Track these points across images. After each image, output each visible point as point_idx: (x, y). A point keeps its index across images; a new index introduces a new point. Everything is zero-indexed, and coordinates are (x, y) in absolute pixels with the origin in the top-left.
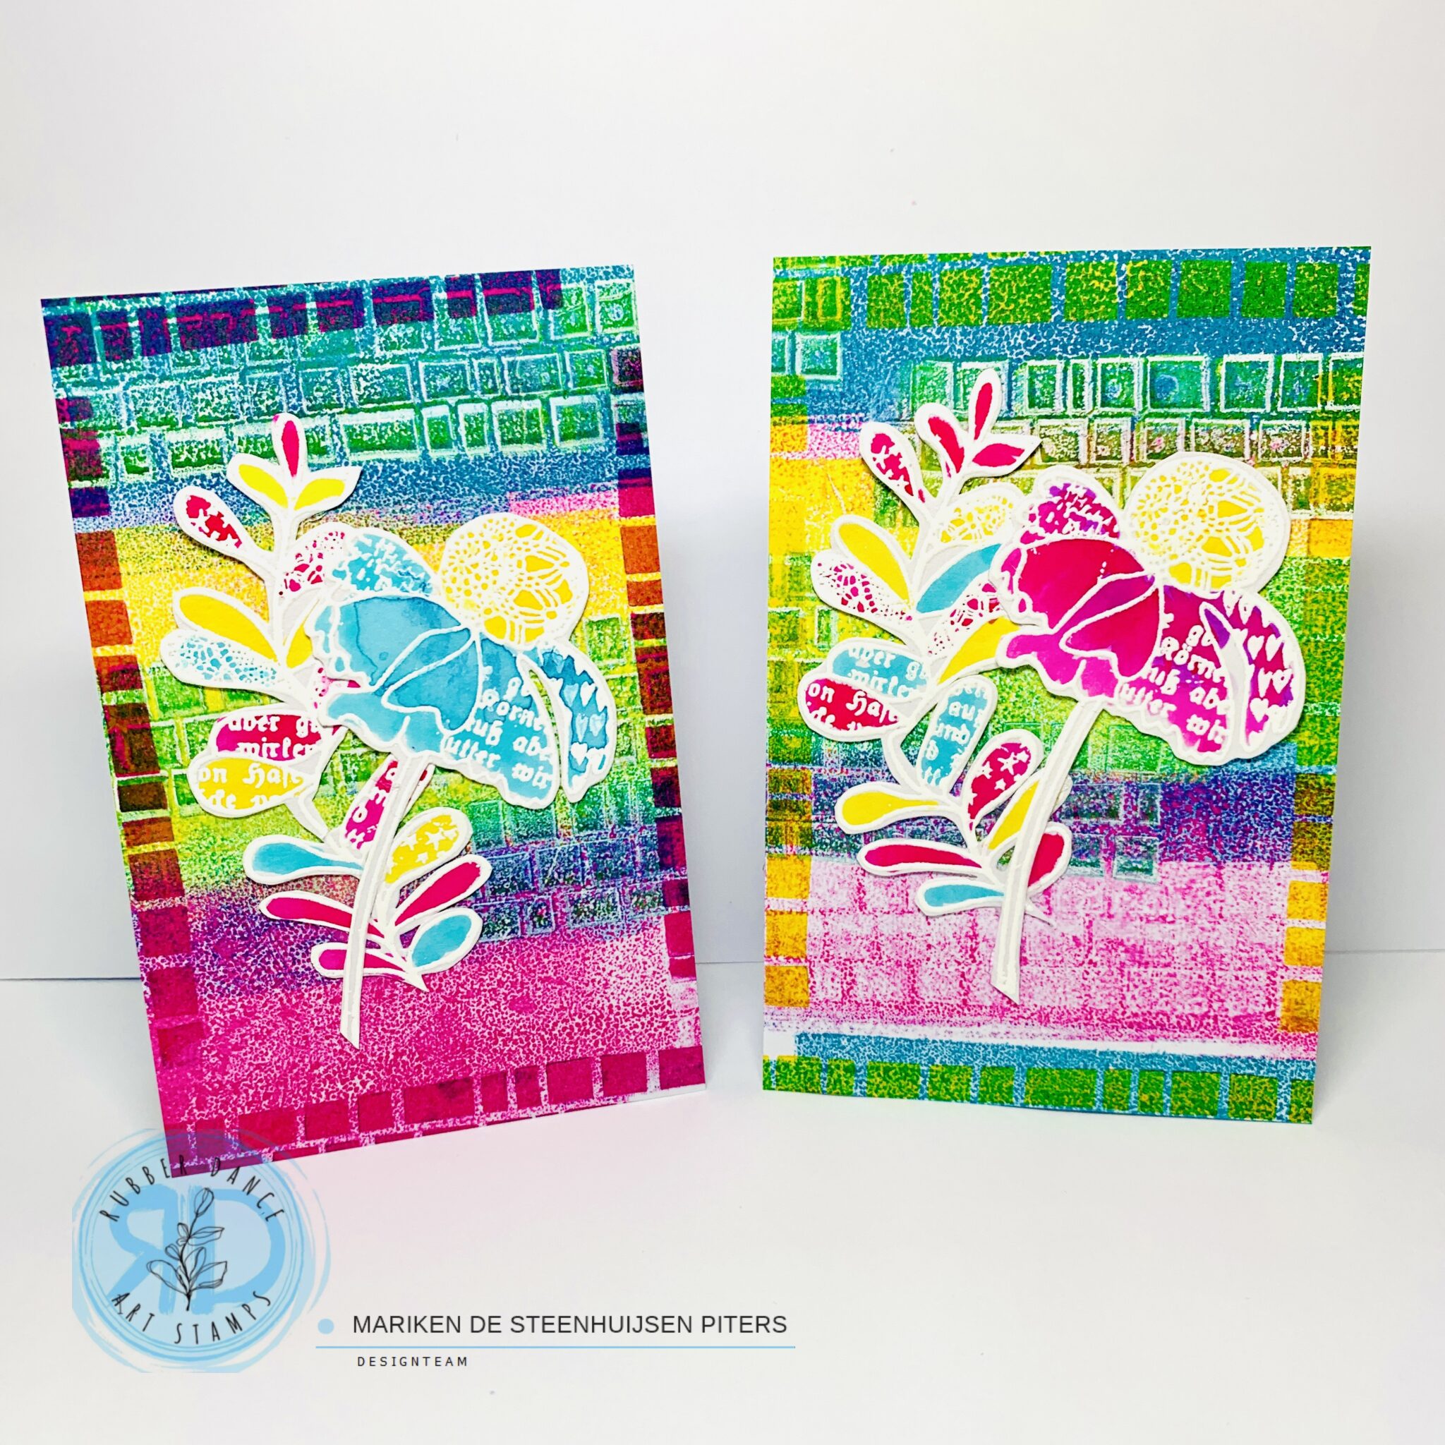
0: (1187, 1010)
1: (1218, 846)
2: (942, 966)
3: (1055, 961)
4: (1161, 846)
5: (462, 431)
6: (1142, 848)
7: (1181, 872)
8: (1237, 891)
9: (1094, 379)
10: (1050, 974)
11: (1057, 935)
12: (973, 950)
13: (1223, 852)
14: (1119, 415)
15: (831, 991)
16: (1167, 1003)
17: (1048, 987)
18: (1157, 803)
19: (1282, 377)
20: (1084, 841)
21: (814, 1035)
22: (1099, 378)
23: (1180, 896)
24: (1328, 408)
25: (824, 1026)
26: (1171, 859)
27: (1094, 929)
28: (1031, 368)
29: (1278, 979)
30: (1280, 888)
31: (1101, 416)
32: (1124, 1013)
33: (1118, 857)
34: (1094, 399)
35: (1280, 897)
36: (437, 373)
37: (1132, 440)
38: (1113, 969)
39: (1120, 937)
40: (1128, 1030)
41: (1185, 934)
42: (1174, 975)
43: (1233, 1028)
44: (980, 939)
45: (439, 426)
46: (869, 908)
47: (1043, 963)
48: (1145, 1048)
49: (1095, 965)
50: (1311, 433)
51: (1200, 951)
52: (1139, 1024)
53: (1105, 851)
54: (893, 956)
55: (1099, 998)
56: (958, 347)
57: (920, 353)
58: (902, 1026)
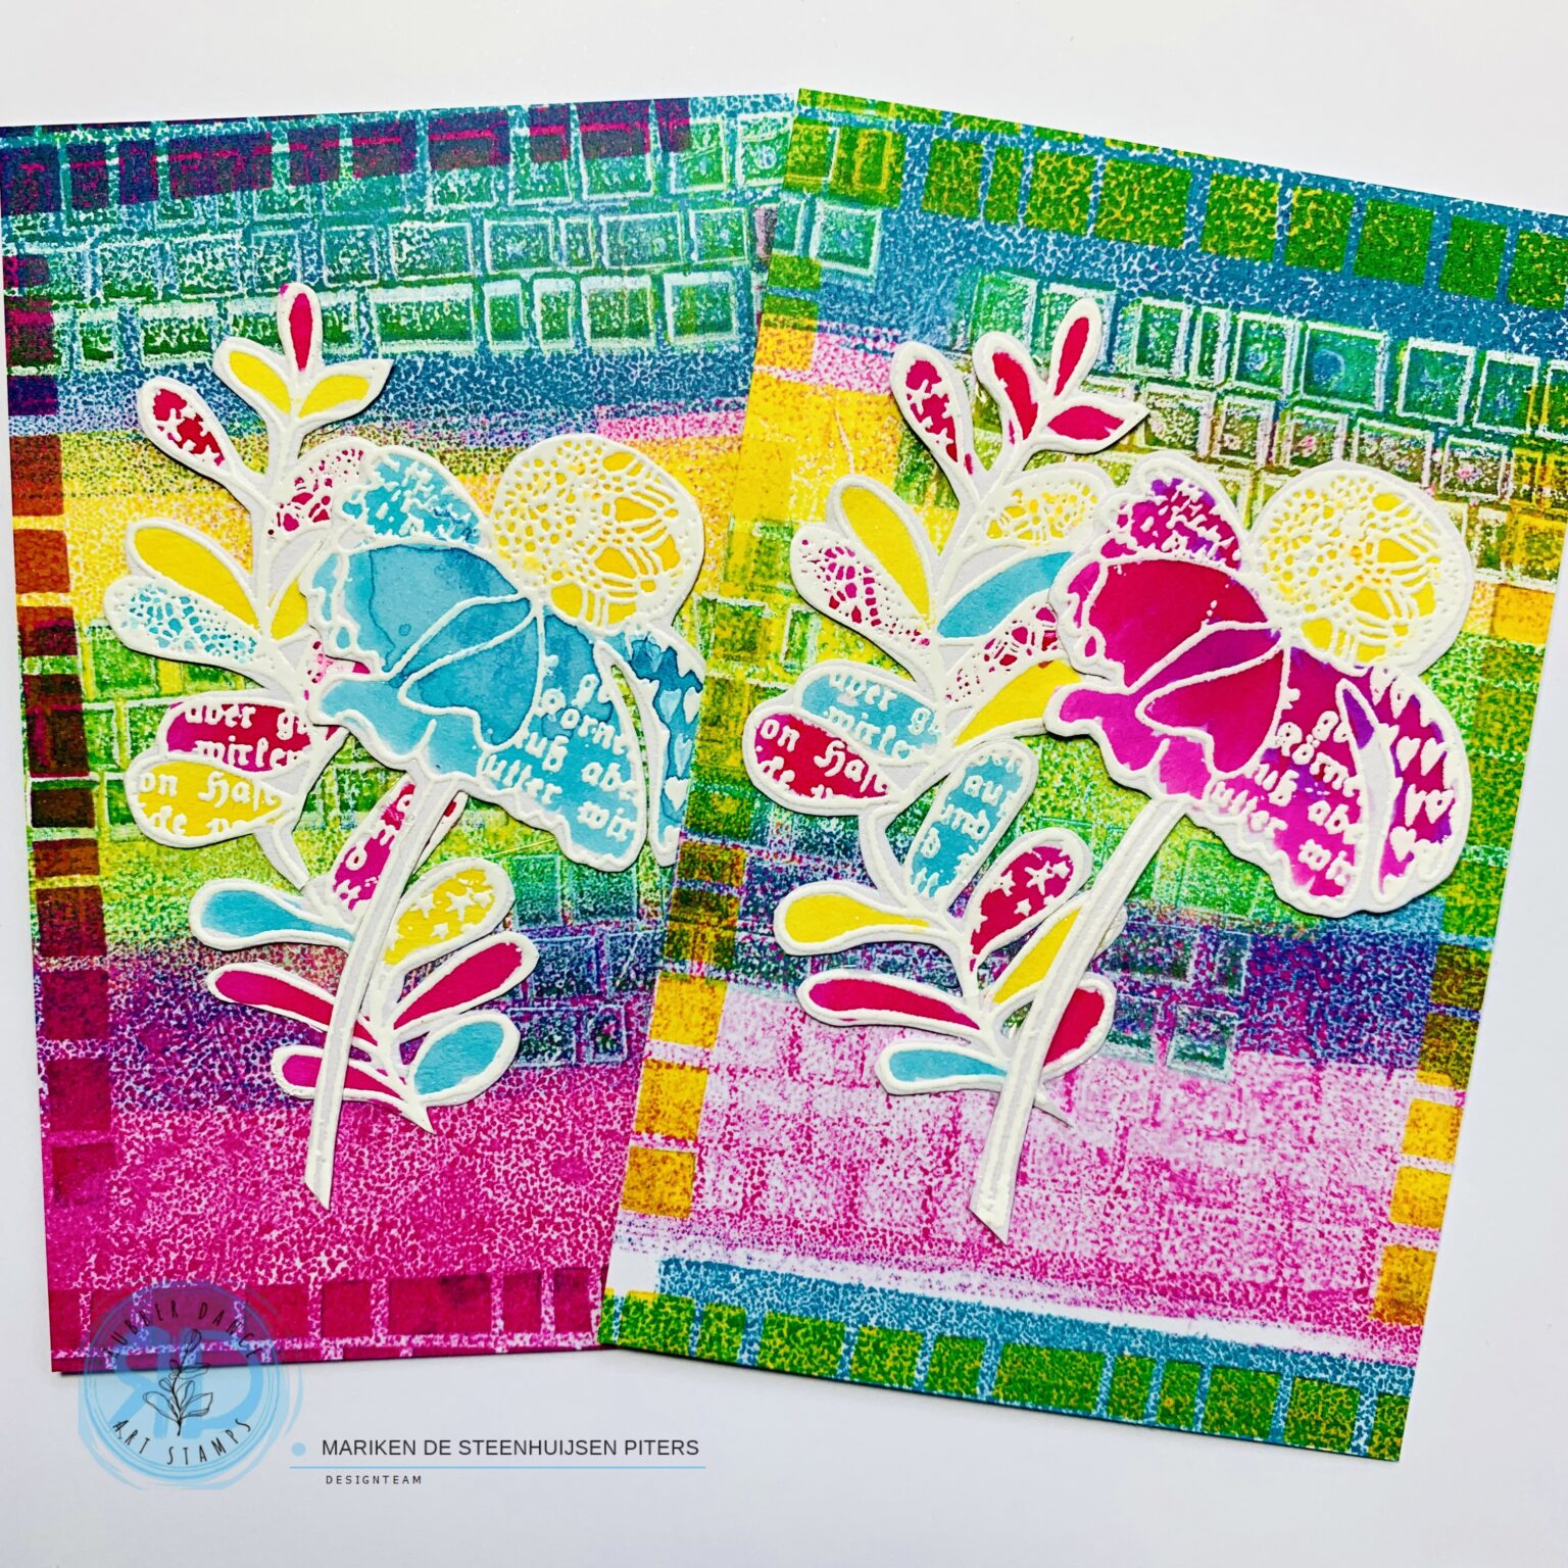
0: (1247, 1277)
1: (1320, 1035)
2: (901, 1174)
3: (1067, 1183)
4: (1241, 1027)
6: (1213, 1028)
7: (1264, 1069)
8: (1338, 1106)
9: (1231, 339)
10: (1058, 1203)
11: (1075, 1145)
12: (949, 1154)
13: (1326, 1046)
14: (1260, 396)
15: (726, 1196)
16: (1219, 1262)
17: (1052, 1222)
18: (1243, 962)
19: (1483, 381)
20: (1132, 1006)
21: (689, 1265)
22: (1238, 339)
23: (1257, 1105)
24: (1539, 433)
25: (707, 1251)
26: (1252, 1048)
27: (1129, 1141)
28: (1146, 309)
29: (1378, 1242)
30: (1397, 1108)
31: (1234, 392)
32: (1156, 1272)
33: (1177, 1037)
34: (1228, 368)
35: (1395, 1120)
37: (1273, 434)
38: (1150, 1204)
39: (1165, 1156)
41: (1258, 1161)
42: (1235, 1222)
43: (1307, 1308)
44: (961, 1139)
46: (804, 1072)
47: (1050, 1185)
48: (1179, 1327)
49: (1124, 1195)
50: (1514, 465)
51: (1276, 1190)
52: (1175, 1291)
53: (1161, 1026)
54: (827, 1151)
55: (1123, 1246)
56: (1048, 260)
57: (993, 260)
58: (827, 1262)
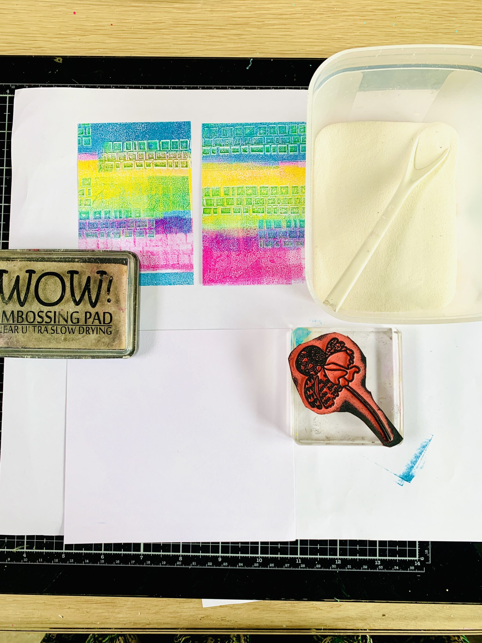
0: (162, 264)
4: (155, 231)
6: (152, 232)
7: (159, 236)
8: (170, 239)
13: (167, 232)
14: (143, 151)
16: (158, 263)
19: (172, 144)
22: (139, 144)
23: (160, 241)
26: (157, 234)
27: (144, 249)
28: (126, 143)
29: (179, 257)
30: (178, 238)
31: (140, 151)
32: (150, 265)
33: (147, 234)
34: (138, 148)
41: (161, 249)
42: (160, 257)
51: (164, 252)
52: (153, 267)
56: (113, 139)
57: (106, 141)
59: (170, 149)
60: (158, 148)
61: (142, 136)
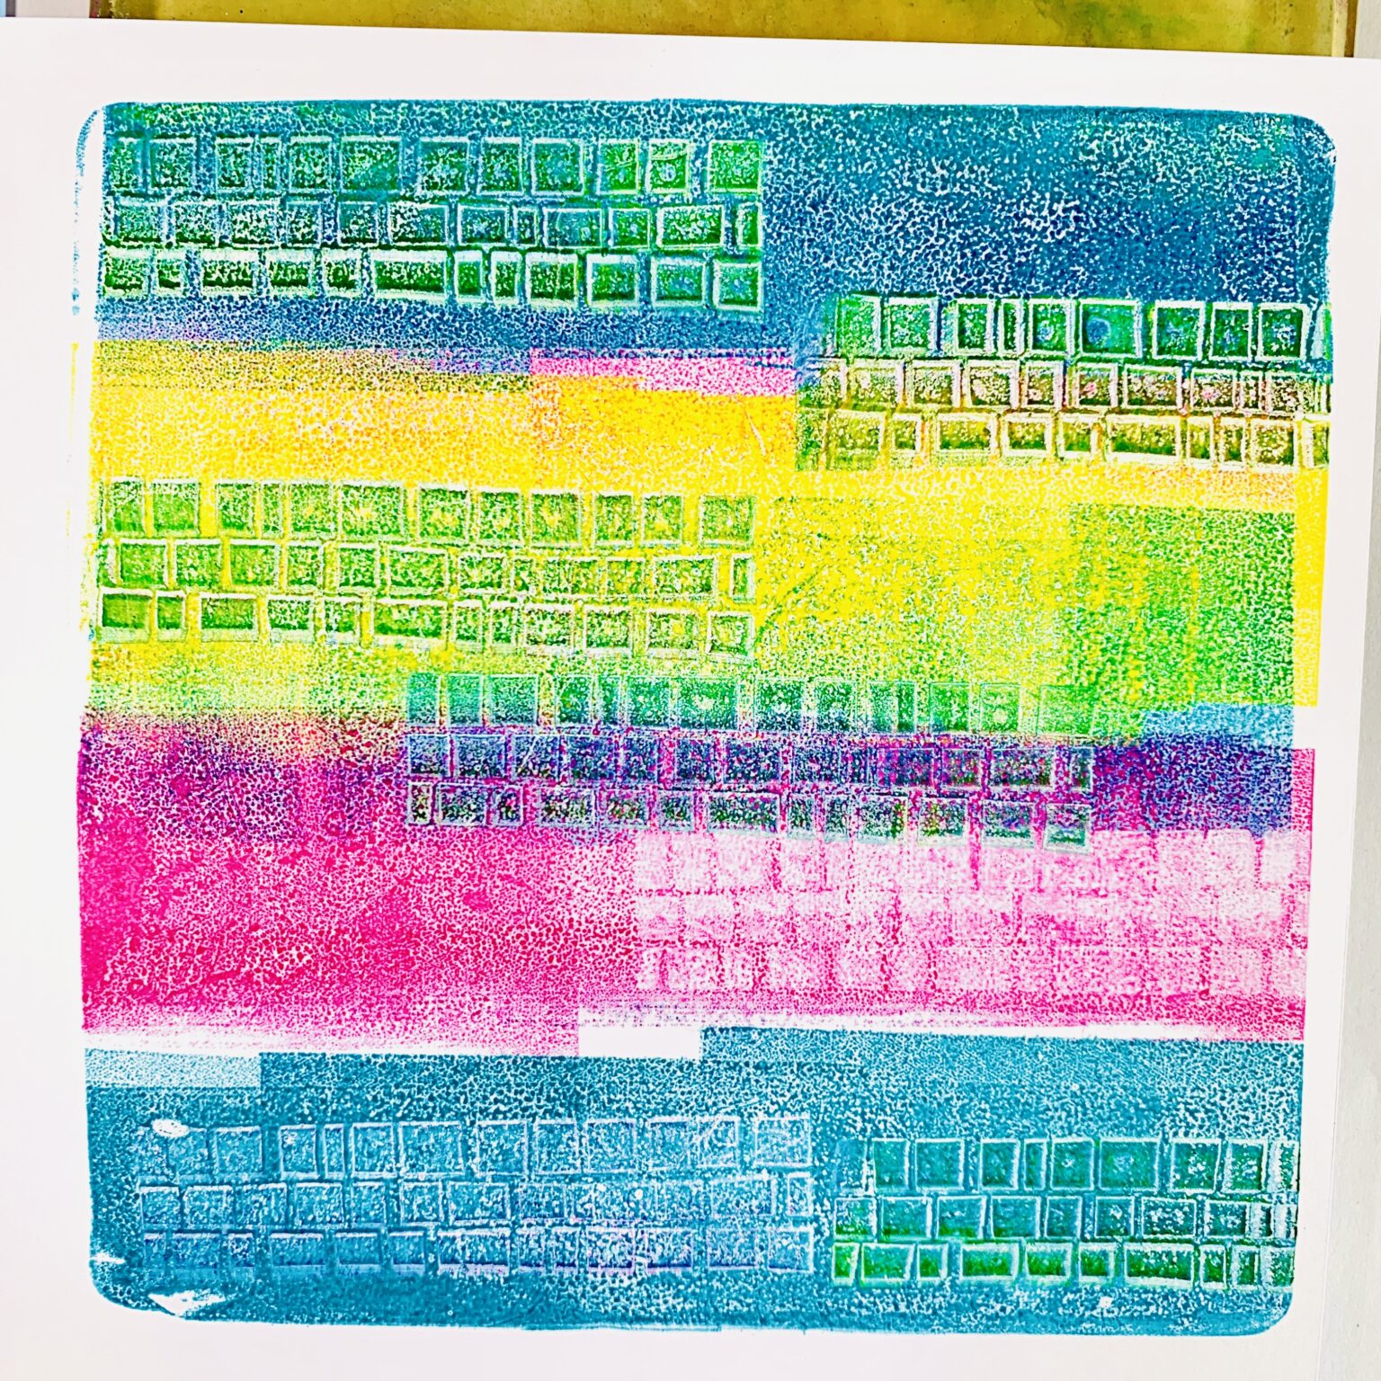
0: (1120, 991)
1: (1152, 813)
2: (863, 949)
3: (982, 941)
4: (1093, 814)
5: (493, 280)
6: (1074, 817)
7: (1114, 842)
8: (1171, 862)
9: (1026, 320)
10: (978, 955)
11: (985, 912)
12: (895, 930)
13: (1157, 820)
14: (1051, 359)
15: (741, 979)
16: (1099, 984)
17: (975, 969)
18: (1090, 768)
19: (1213, 325)
20: (1013, 810)
21: (721, 1030)
22: (1031, 319)
23: (1113, 868)
24: (1258, 358)
25: (733, 1019)
26: (1103, 828)
27: (1023, 904)
28: (961, 307)
29: (1212, 955)
30: (1215, 858)
31: (1032, 358)
32: (1054, 996)
33: (1049, 827)
34: (1026, 341)
35: (1214, 867)
36: (475, 217)
37: (1064, 385)
38: (1044, 948)
39: (1051, 913)
40: (1059, 1014)
41: (1118, 908)
42: (1106, 954)
43: (1167, 1008)
44: (903, 918)
45: (469, 271)
46: (785, 886)
47: (970, 943)
48: (1076, 1032)
49: (1025, 944)
50: (1243, 384)
51: (1134, 927)
52: (1070, 1008)
53: (1036, 821)
54: (808, 939)
55: (1028, 980)
56: (885, 282)
57: (846, 287)
58: (818, 1017)
59: (1205, 357)
60: (1138, 343)
61: (1052, 268)
